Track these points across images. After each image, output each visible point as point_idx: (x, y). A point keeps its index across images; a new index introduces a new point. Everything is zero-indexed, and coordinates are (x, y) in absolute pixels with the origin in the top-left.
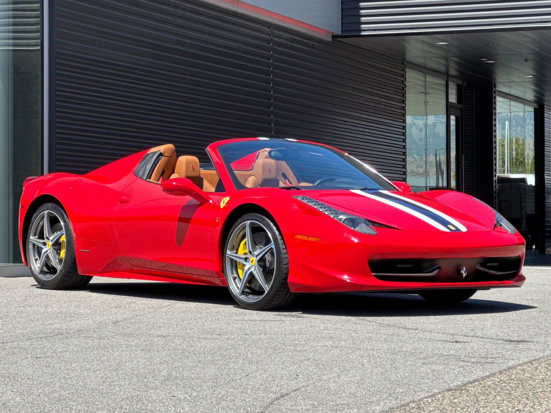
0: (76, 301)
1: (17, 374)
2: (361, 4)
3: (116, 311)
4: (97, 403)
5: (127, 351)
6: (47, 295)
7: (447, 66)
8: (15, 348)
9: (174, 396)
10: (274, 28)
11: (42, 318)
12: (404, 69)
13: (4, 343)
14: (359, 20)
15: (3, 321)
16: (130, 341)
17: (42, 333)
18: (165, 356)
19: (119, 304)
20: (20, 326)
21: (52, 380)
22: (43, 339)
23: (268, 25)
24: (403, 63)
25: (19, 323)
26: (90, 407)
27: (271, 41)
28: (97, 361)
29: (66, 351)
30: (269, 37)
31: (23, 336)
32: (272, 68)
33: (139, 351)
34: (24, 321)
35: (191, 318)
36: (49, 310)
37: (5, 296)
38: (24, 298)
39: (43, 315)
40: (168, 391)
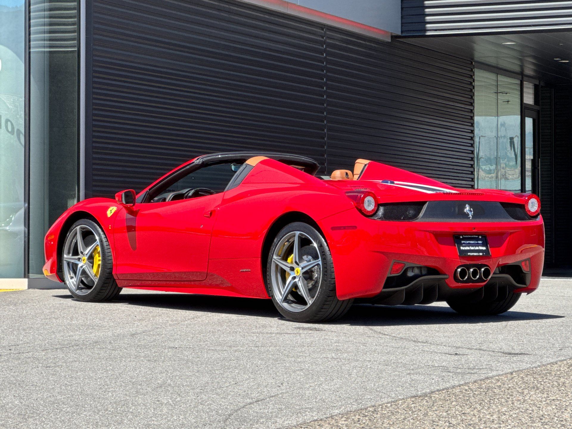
0: (102, 314)
1: (23, 381)
2: (426, 2)
3: (139, 324)
4: (86, 406)
5: (134, 361)
6: (76, 307)
7: (522, 67)
8: (29, 358)
9: (159, 401)
10: (327, 29)
11: (64, 330)
12: (472, 70)
13: (20, 353)
14: (424, 19)
15: (26, 333)
16: (140, 352)
17: (60, 344)
18: (169, 365)
19: (144, 316)
20: (40, 337)
21: (53, 386)
22: (58, 350)
23: (320, 26)
24: (472, 63)
25: (40, 334)
26: (78, 410)
27: (325, 42)
28: (102, 370)
29: (76, 361)
30: (321, 39)
31: (41, 346)
32: (325, 71)
33: (146, 361)
34: (46, 332)
35: (210, 331)
36: (73, 322)
37: (34, 308)
38: (53, 310)
39: (66, 327)
40: (155, 397)
